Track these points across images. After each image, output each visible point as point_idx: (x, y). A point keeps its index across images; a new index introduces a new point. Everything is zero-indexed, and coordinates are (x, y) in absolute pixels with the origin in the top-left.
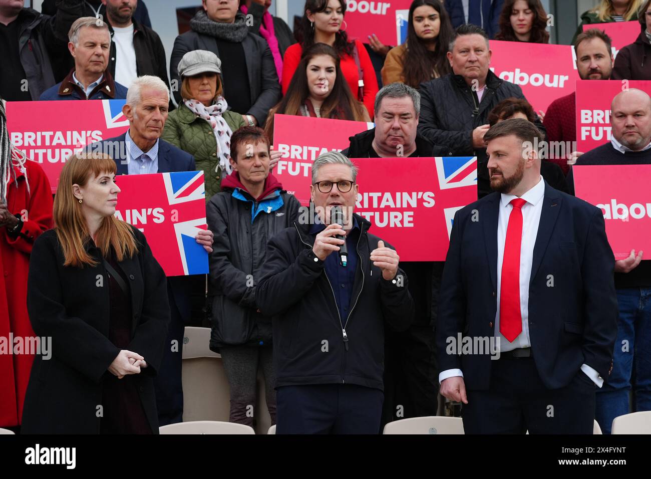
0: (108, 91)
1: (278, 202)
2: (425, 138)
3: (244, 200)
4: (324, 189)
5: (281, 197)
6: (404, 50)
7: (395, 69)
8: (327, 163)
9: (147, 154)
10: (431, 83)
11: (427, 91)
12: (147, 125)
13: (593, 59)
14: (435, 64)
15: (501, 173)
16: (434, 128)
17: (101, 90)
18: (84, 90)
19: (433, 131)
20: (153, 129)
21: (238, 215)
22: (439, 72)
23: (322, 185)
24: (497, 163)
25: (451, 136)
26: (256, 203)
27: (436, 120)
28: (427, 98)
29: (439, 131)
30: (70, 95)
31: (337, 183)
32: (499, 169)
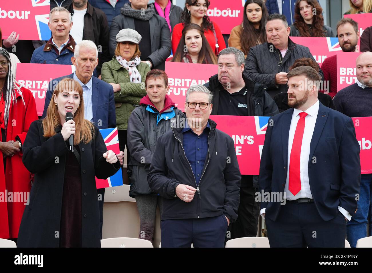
0: (71, 48)
1: (172, 114)
2: (250, 78)
3: (153, 112)
4: (191, 106)
5: (174, 111)
6: (241, 28)
7: (236, 39)
8: (194, 91)
9: (86, 85)
10: (256, 47)
11: (253, 52)
12: (83, 69)
13: (345, 36)
14: (258, 37)
15: (295, 97)
16: (255, 73)
17: (67, 48)
18: (58, 48)
19: (254, 74)
20: (86, 71)
21: (149, 120)
22: (261, 41)
23: (191, 104)
24: (293, 91)
25: (264, 78)
26: (160, 114)
27: (258, 68)
28: (253, 55)
29: (258, 74)
30: (50, 51)
31: (199, 104)
32: (294, 94)
